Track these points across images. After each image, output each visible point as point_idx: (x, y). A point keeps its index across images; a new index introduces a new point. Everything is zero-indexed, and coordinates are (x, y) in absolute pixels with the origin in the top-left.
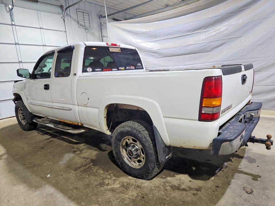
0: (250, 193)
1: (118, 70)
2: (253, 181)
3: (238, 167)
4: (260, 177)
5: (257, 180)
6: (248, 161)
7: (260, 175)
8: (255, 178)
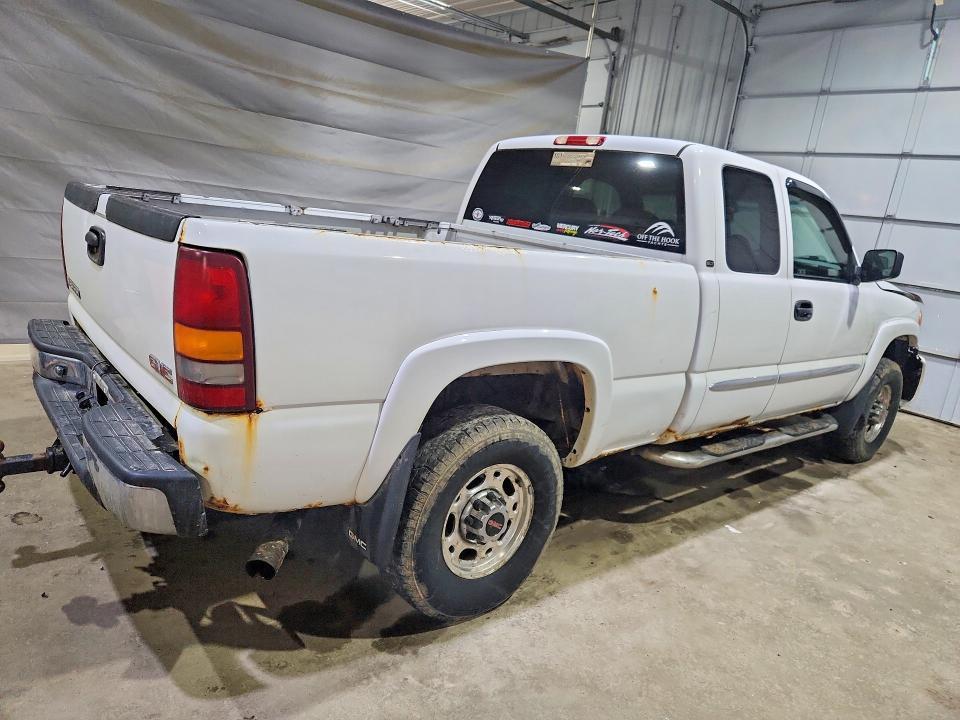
0: (16, 515)
1: (554, 230)
2: (28, 543)
3: (105, 560)
4: (16, 564)
5: (20, 551)
6: (94, 600)
7: (18, 569)
8: (27, 557)
